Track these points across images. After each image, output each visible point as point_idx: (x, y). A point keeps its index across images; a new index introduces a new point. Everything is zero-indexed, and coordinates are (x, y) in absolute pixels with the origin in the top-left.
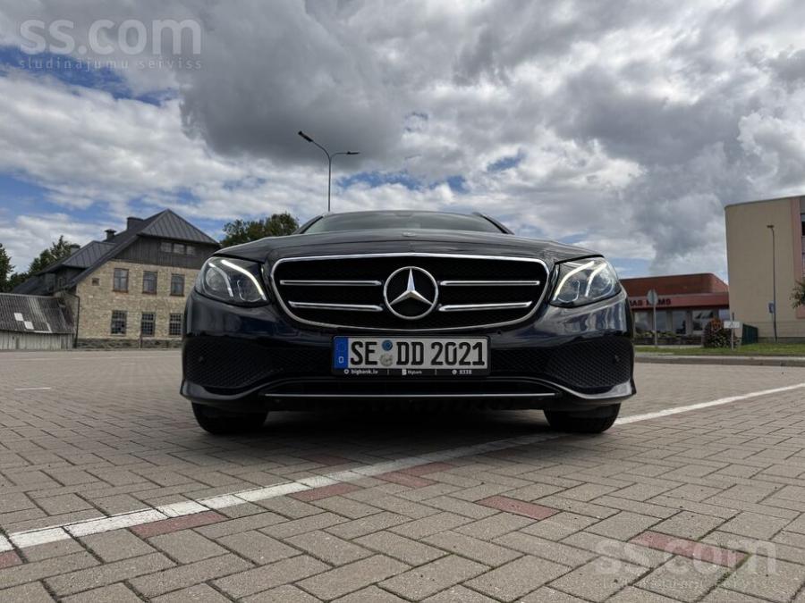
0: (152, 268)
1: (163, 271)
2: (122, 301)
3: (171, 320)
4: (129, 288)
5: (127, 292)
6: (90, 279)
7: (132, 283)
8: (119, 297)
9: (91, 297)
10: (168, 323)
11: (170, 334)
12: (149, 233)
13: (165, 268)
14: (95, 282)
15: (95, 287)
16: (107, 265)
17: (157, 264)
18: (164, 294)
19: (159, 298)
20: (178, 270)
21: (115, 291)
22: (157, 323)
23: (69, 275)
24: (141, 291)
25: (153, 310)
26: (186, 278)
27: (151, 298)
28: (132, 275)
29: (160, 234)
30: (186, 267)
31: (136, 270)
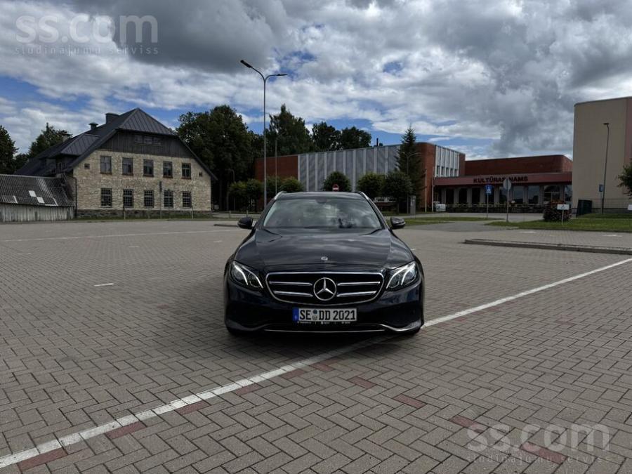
0: (129, 155)
1: (137, 157)
2: (108, 181)
3: (145, 195)
4: (113, 171)
5: (111, 174)
6: (82, 165)
7: (114, 167)
8: (105, 178)
9: (84, 178)
10: (143, 197)
11: (145, 206)
12: (124, 128)
13: (138, 155)
14: (87, 166)
15: (87, 170)
16: (95, 153)
17: (131, 152)
18: (138, 175)
19: (135, 178)
20: (149, 157)
21: (102, 173)
22: (135, 197)
23: (66, 161)
24: (121, 173)
25: (131, 188)
26: (154, 163)
27: (130, 179)
28: (114, 161)
29: (134, 129)
30: (154, 154)
31: (117, 157)
